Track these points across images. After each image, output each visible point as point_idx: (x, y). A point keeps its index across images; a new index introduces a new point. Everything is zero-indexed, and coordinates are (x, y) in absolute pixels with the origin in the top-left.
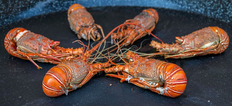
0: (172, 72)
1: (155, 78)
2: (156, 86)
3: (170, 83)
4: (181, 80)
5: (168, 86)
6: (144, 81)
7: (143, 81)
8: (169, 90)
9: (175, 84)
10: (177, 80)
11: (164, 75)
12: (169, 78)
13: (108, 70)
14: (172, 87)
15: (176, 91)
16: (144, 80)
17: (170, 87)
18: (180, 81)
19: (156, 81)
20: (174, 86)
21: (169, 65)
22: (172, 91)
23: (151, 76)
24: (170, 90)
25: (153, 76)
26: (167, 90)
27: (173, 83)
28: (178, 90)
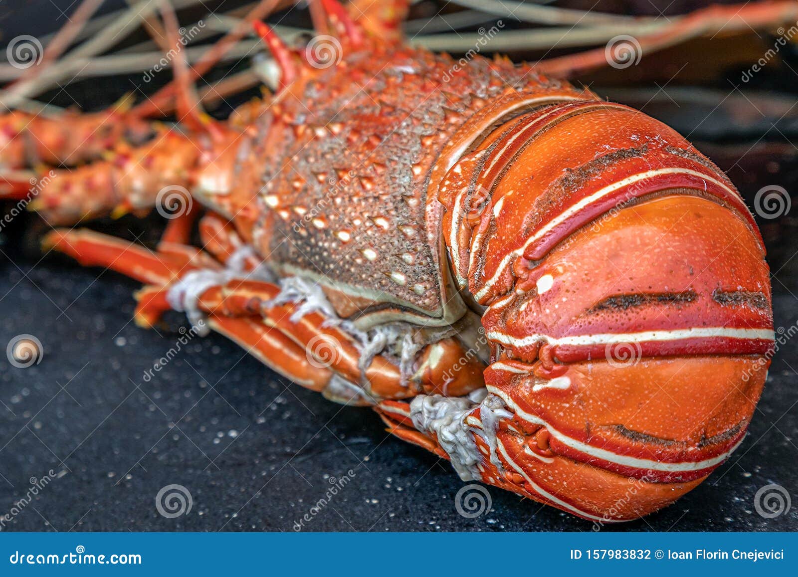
0: (556, 212)
1: (400, 278)
2: (421, 373)
3: (519, 343)
4: (652, 312)
5: (505, 381)
6: (315, 317)
7: (305, 308)
8: (518, 422)
9: (578, 357)
10: (600, 307)
11: (476, 246)
12: (516, 280)
13: (66, 188)
14: (537, 388)
15: (597, 443)
16: (314, 301)
17: (524, 389)
18: (633, 315)
19: (418, 319)
20: (562, 383)
21: (545, 133)
22: (548, 440)
23: (371, 254)
24: (531, 431)
25: (382, 257)
26: (501, 430)
27: (552, 342)
28: (622, 430)
